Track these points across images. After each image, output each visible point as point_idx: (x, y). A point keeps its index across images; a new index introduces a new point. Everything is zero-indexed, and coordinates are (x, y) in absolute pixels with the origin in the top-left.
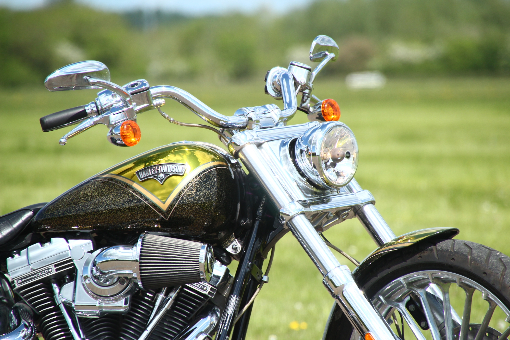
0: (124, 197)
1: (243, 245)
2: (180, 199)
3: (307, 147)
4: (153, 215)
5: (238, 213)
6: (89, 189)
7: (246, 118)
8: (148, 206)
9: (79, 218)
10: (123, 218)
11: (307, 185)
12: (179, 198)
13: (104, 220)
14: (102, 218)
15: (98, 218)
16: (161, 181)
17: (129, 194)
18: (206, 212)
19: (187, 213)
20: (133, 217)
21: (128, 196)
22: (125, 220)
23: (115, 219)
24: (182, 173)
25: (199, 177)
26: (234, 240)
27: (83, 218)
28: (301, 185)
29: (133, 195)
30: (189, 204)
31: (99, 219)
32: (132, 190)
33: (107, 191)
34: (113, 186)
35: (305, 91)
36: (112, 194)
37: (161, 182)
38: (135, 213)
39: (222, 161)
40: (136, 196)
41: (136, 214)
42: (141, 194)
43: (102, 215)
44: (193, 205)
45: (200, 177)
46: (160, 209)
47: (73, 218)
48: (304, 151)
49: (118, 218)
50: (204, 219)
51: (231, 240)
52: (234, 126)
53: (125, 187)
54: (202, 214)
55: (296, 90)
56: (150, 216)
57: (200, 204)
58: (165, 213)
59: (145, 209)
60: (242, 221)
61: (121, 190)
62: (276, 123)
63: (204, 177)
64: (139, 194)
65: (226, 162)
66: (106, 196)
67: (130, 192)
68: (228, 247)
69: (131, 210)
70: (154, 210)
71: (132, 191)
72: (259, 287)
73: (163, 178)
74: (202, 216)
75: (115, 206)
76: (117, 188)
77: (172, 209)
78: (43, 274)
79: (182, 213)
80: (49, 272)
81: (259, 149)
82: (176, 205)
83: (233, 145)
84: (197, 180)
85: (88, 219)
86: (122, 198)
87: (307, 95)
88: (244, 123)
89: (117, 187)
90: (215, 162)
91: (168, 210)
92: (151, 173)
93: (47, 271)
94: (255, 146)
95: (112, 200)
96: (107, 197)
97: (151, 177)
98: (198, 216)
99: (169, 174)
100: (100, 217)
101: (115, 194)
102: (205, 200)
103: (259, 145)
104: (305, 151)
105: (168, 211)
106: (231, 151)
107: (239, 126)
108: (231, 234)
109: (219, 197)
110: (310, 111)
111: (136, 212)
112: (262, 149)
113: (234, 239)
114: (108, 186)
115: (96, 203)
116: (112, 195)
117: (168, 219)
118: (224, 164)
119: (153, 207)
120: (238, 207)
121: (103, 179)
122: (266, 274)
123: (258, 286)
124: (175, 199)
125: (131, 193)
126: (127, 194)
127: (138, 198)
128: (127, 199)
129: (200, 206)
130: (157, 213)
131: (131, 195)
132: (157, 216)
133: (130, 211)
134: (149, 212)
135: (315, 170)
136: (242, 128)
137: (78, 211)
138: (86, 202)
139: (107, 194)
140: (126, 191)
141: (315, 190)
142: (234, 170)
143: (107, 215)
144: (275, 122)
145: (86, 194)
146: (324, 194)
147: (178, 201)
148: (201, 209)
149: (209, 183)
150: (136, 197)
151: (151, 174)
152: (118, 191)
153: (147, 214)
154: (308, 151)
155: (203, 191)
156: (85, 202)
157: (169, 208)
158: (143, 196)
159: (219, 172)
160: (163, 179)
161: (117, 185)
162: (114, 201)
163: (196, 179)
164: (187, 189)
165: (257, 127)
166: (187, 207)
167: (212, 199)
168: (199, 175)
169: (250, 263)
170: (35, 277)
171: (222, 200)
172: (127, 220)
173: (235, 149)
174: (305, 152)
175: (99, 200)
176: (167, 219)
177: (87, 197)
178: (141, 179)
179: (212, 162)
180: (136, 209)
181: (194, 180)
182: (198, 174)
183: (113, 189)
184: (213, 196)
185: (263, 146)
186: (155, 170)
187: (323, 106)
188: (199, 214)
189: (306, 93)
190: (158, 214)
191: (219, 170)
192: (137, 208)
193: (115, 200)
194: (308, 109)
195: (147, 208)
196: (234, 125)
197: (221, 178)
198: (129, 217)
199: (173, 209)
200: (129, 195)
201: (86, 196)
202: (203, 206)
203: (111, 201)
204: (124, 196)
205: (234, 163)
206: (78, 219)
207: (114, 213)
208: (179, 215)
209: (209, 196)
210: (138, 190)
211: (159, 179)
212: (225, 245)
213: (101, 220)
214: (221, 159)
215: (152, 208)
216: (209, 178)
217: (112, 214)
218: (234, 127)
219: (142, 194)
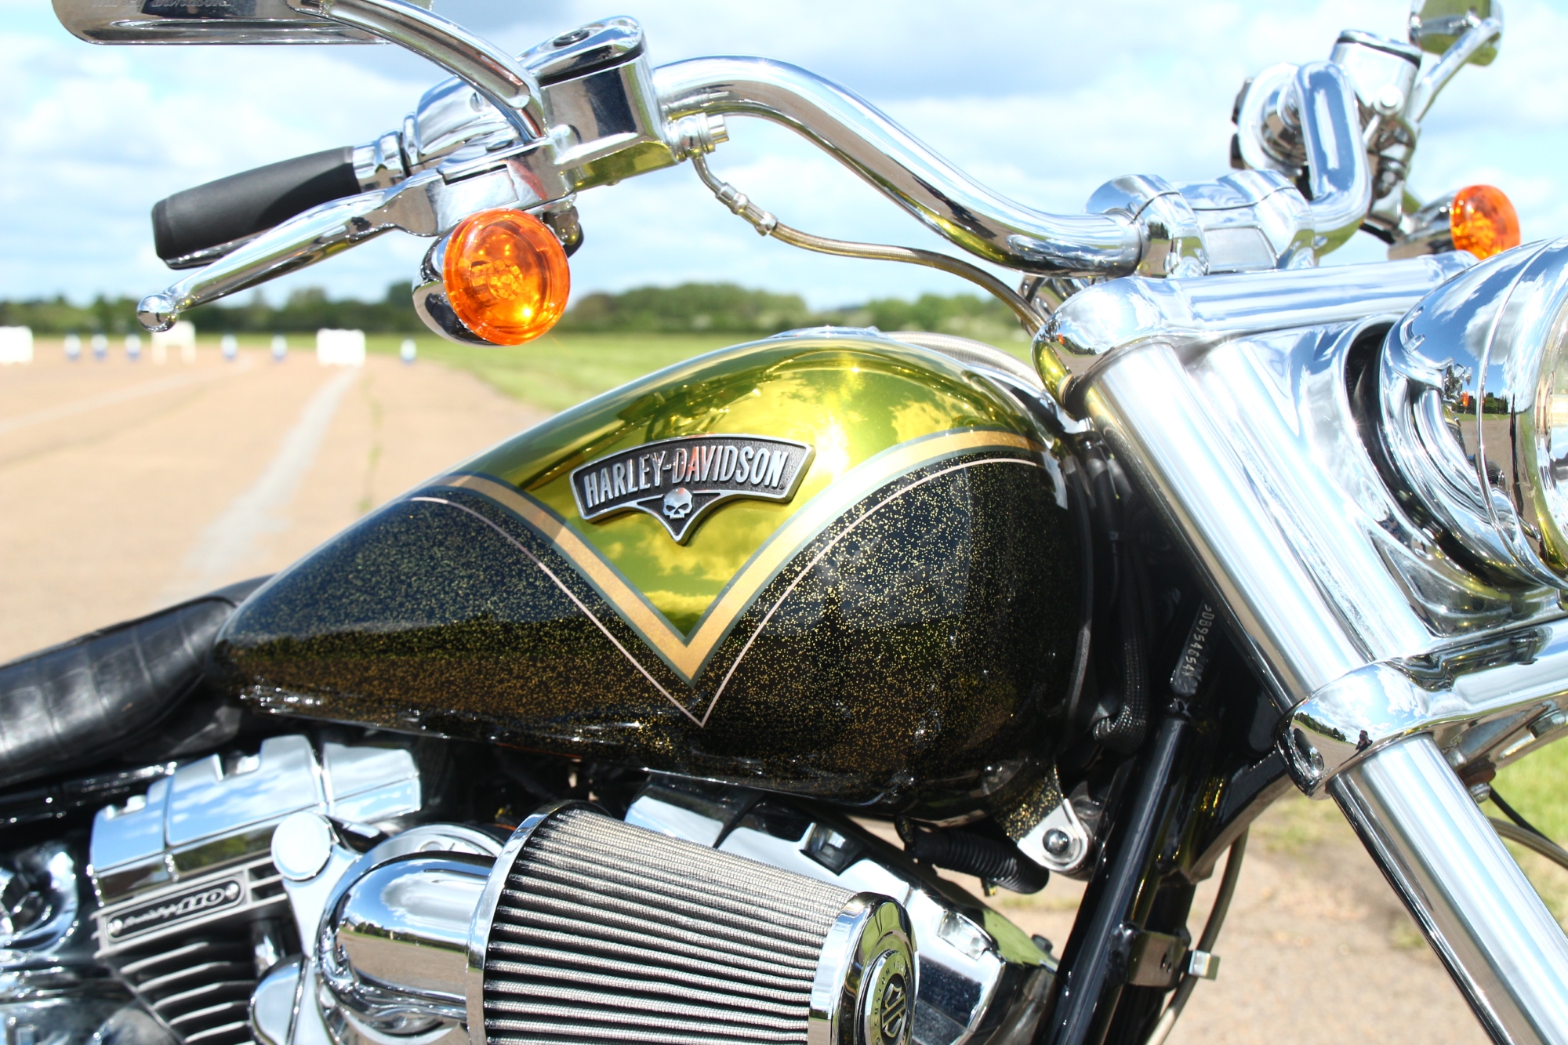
0: (516, 594)
1: (1099, 832)
2: (765, 622)
3: (1449, 371)
4: (635, 694)
5: (1080, 677)
6: (389, 542)
7: (1137, 224)
8: (615, 646)
9: (339, 672)
10: (509, 694)
11: (1435, 564)
12: (761, 620)
13: (432, 694)
14: (424, 684)
15: (408, 682)
16: (677, 524)
17: (536, 579)
18: (900, 691)
19: (801, 699)
20: (551, 696)
21: (529, 591)
22: (518, 706)
23: (477, 694)
24: (783, 488)
25: (870, 512)
26: (1058, 802)
27: (352, 673)
28: (1406, 563)
29: (554, 586)
30: (808, 650)
31: (413, 688)
32: (552, 561)
33: (450, 559)
34: (478, 533)
35: (1389, 152)
36: (469, 572)
37: (677, 533)
38: (556, 678)
39: (1014, 431)
40: (564, 595)
41: (561, 683)
42: (586, 585)
43: (425, 671)
44: (832, 656)
45: (877, 512)
46: (669, 670)
47: (317, 673)
48: (1432, 387)
49: (487, 692)
50: (889, 730)
51: (1044, 800)
52: (1077, 259)
53: (523, 544)
54: (877, 704)
55: (1364, 129)
56: (622, 700)
57: (870, 653)
58: (690, 690)
59: (600, 662)
60: (1102, 712)
61: (507, 555)
62: (1278, 256)
63: (898, 512)
64: (578, 583)
65: (1031, 434)
66: (444, 581)
67: (541, 571)
68: (1025, 833)
69: (542, 661)
70: (640, 672)
71: (551, 569)
72: (1171, 1004)
73: (688, 511)
74: (879, 714)
75: (475, 631)
76: (492, 548)
77: (727, 672)
78: (204, 903)
79: (773, 699)
80: (226, 900)
81: (1191, 371)
82: (742, 654)
83: (1062, 351)
84: (857, 528)
85: (370, 684)
86: (505, 599)
87: (1394, 165)
88: (1129, 245)
89: (491, 539)
90: (972, 431)
91: (705, 676)
92: (637, 483)
93: (219, 895)
94: (1174, 359)
95: (468, 601)
96: (449, 585)
97: (633, 504)
98: (858, 712)
99: (718, 494)
100: (415, 680)
101: (479, 576)
102: (895, 631)
103: (1194, 354)
104: (1439, 391)
105: (706, 683)
106: (1051, 383)
107: (1100, 262)
108: (1046, 771)
109: (974, 613)
110: (1400, 233)
111: (560, 674)
112: (1209, 376)
113: (1058, 795)
114: (458, 535)
115: (406, 612)
116: (470, 577)
117: (707, 722)
118: (1021, 442)
119: (634, 656)
120: (1080, 649)
121: (448, 498)
122: (1205, 944)
123: (1169, 996)
124: (741, 622)
125: (546, 575)
126: (527, 580)
127: (571, 601)
128: (527, 605)
129: (869, 662)
130: (654, 686)
131: (544, 587)
132: (656, 701)
133: (534, 666)
134: (620, 680)
135: (1495, 493)
136: (1118, 271)
137: (337, 642)
138: (369, 603)
139: (449, 572)
140: (526, 565)
141: (1472, 586)
142: (1071, 469)
143: (442, 673)
144: (1273, 250)
145: (373, 564)
146: (1521, 611)
147: (754, 636)
148: (873, 680)
149: (924, 545)
150: (566, 596)
151: (636, 489)
152: (493, 560)
153: (608, 687)
154: (1452, 384)
155: (885, 586)
156: (365, 600)
157: (709, 665)
158: (596, 594)
159: (983, 483)
160: (688, 516)
161: (493, 530)
162: (474, 607)
163: (854, 520)
164: (801, 576)
165: (1185, 267)
166: (797, 668)
167: (934, 630)
168: (872, 501)
169: (1129, 932)
170: (173, 916)
171: (990, 630)
172: (524, 705)
173: (1069, 372)
174: (1434, 393)
175: (417, 599)
176: (700, 718)
177: (374, 580)
178: (589, 511)
179: (953, 431)
180: (561, 657)
181: (842, 529)
182: (869, 493)
183: (474, 549)
184: (939, 612)
185: (1213, 356)
186: (652, 468)
187: (1458, 211)
188: (865, 702)
189: (1391, 160)
190: (658, 691)
191: (985, 475)
192: (566, 652)
193: (479, 606)
194: (1394, 224)
195: (608, 657)
196: (1080, 253)
197: (991, 516)
198: (532, 692)
199: (729, 676)
200: (538, 583)
201: (373, 574)
202: (886, 663)
203: (463, 608)
204: (516, 586)
205: (1078, 434)
206: (335, 677)
207: (469, 665)
208: (758, 704)
209: (917, 611)
210: (576, 564)
211: (667, 518)
212: (1013, 823)
213: (420, 695)
214: (1005, 422)
215: (633, 661)
216: (926, 519)
217: (461, 672)
218: (1082, 266)
219: (591, 584)
